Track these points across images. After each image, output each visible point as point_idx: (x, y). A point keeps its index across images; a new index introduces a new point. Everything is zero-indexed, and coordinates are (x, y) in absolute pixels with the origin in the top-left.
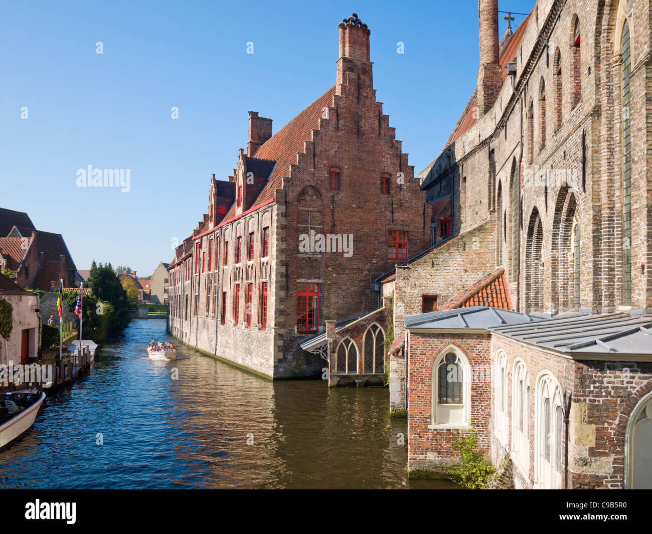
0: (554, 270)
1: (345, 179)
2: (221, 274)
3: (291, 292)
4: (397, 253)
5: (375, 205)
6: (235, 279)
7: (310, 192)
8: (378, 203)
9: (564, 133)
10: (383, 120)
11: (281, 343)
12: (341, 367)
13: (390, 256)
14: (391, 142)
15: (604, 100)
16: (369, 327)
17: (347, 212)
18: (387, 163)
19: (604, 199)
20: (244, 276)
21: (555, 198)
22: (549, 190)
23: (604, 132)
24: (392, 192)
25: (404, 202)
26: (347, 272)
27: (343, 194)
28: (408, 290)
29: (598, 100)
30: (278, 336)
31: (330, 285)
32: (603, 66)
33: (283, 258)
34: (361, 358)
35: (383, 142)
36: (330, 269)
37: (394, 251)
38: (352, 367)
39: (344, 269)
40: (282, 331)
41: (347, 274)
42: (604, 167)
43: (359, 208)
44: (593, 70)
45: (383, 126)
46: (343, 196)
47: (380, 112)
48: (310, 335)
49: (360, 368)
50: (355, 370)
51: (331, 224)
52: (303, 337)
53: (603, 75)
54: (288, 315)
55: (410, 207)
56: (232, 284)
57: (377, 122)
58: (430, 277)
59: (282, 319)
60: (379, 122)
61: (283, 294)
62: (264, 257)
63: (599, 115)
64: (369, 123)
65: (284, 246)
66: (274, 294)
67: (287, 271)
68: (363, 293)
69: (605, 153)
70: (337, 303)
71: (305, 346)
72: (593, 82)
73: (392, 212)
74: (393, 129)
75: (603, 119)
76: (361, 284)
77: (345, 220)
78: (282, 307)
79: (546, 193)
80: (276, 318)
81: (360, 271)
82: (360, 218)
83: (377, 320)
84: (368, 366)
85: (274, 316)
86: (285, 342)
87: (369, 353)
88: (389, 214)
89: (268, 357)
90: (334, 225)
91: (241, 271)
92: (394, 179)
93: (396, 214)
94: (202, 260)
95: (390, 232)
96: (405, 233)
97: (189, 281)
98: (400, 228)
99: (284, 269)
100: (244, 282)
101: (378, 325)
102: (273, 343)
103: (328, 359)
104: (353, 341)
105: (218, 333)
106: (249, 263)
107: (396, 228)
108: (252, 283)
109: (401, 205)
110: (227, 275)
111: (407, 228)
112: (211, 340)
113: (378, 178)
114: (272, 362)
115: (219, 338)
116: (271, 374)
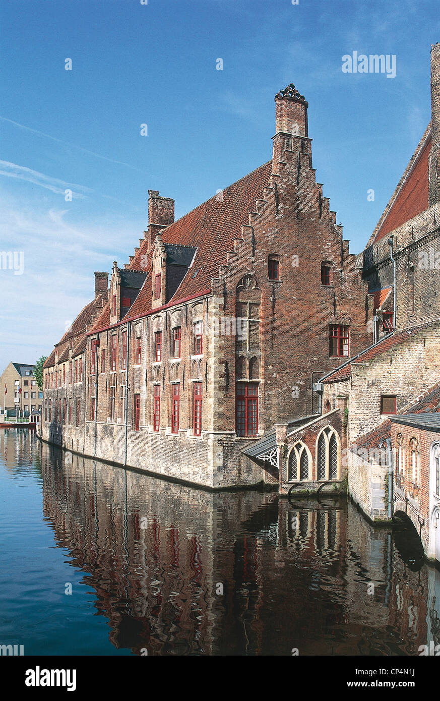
1: (284, 268)
2: (131, 374)
3: (230, 393)
5: (316, 298)
6: (153, 380)
7: (248, 281)
8: (319, 295)
10: (322, 202)
11: (220, 449)
12: (292, 474)
14: (333, 227)
16: (322, 430)
17: (288, 305)
18: (328, 251)
20: (167, 375)
24: (333, 282)
25: (345, 293)
26: (288, 371)
27: (282, 285)
28: (365, 389)
30: (218, 442)
33: (222, 355)
34: (314, 464)
35: (324, 228)
36: (270, 367)
38: (303, 474)
39: (284, 368)
40: (222, 436)
41: (288, 373)
43: (299, 299)
45: (324, 210)
46: (283, 287)
47: (320, 194)
49: (313, 474)
50: (306, 476)
51: (271, 317)
54: (227, 418)
55: (351, 299)
56: (148, 385)
57: (317, 205)
58: (389, 375)
59: (221, 423)
60: (320, 206)
61: (222, 395)
62: (194, 354)
64: (307, 207)
65: (222, 342)
66: (212, 395)
67: (226, 370)
68: (304, 394)
70: (278, 404)
71: (247, 451)
73: (335, 305)
74: (334, 213)
76: (302, 384)
77: (285, 313)
78: (221, 409)
80: (214, 422)
81: (301, 369)
82: (301, 312)
83: (330, 422)
84: (321, 471)
85: (212, 419)
86: (224, 448)
87: (321, 457)
88: (330, 307)
89: (205, 465)
90: (274, 319)
91: (162, 369)
92: (335, 268)
93: (338, 308)
94: (100, 359)
95: (332, 327)
96: (347, 327)
97: (81, 383)
98: (341, 322)
99: (222, 368)
100: (167, 382)
101: (331, 427)
102: (211, 449)
103: (278, 466)
104: (304, 446)
105: (128, 440)
106: (173, 361)
107: (337, 322)
108: (178, 384)
109: (343, 297)
110: (140, 375)
111: (348, 323)
112: (118, 448)
113: (319, 267)
114: (210, 469)
115: (130, 446)
116: (209, 483)
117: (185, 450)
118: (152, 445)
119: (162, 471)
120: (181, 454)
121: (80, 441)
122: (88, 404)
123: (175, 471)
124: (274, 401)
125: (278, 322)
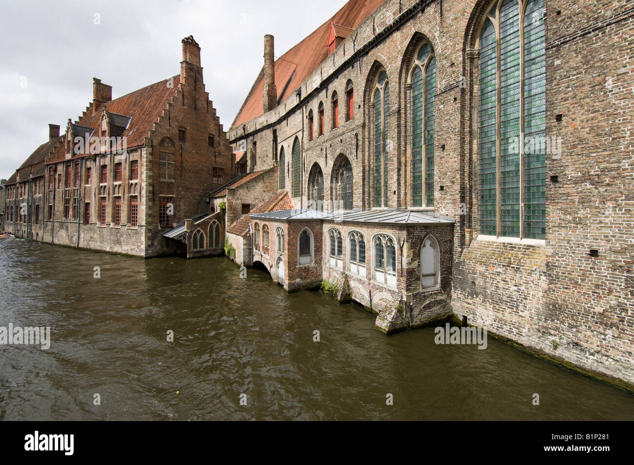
0: (332, 192)
1: (188, 135)
2: (82, 190)
3: (156, 203)
4: (218, 181)
5: (206, 153)
6: (100, 194)
7: (167, 141)
8: (207, 151)
9: (340, 130)
10: (209, 103)
11: (150, 234)
12: (195, 247)
13: (214, 182)
15: (367, 121)
16: (211, 222)
17: (190, 155)
18: (212, 129)
19: (367, 163)
20: (111, 192)
21: (334, 160)
22: (328, 156)
23: (367, 134)
24: (215, 146)
27: (187, 144)
28: (234, 202)
29: (364, 120)
30: (148, 230)
31: (180, 198)
32: (367, 106)
33: (151, 181)
34: (207, 240)
35: (209, 116)
36: (180, 189)
37: (216, 179)
38: (202, 246)
39: (188, 189)
40: (151, 227)
41: (190, 192)
42: (367, 149)
43: (196, 153)
44: (362, 107)
45: (209, 106)
46: (187, 145)
47: (208, 98)
48: (169, 229)
49: (207, 246)
50: (203, 247)
51: (180, 161)
52: (164, 230)
53: (367, 110)
54: (154, 217)
56: (97, 197)
57: (206, 104)
58: (247, 195)
59: (150, 220)
61: (150, 204)
62: (131, 180)
63: (365, 127)
64: (201, 104)
65: (151, 174)
66: (145, 204)
67: (153, 189)
68: (199, 203)
69: (367, 143)
70: (185, 209)
71: (167, 235)
72: (362, 112)
73: (215, 157)
74: (215, 109)
75: (366, 129)
76: (199, 198)
77: (189, 160)
78: (150, 212)
79: (326, 157)
81: (198, 190)
82: (198, 159)
83: (216, 219)
84: (211, 244)
85: (145, 218)
86: (152, 234)
87: (211, 237)
88: (213, 158)
89: (139, 244)
90: (182, 162)
91: (107, 189)
92: (216, 138)
93: (217, 159)
94: (57, 180)
95: (214, 168)
96: (222, 169)
97: (41, 195)
98: (220, 166)
99: (151, 189)
100: (111, 196)
101: (216, 221)
102: (144, 235)
103: (186, 242)
104: (202, 231)
105: (81, 231)
106: (115, 183)
107: (217, 166)
108: (119, 197)
109: (220, 154)
110: (90, 191)
111: (223, 167)
112: (72, 237)
113: (207, 137)
114: (143, 247)
115: (82, 235)
116: (143, 254)
117: (125, 236)
118: (100, 234)
119: (108, 249)
120: (122, 239)
121: (39, 234)
122: (46, 210)
123: (117, 249)
124: (183, 207)
125: (184, 165)
